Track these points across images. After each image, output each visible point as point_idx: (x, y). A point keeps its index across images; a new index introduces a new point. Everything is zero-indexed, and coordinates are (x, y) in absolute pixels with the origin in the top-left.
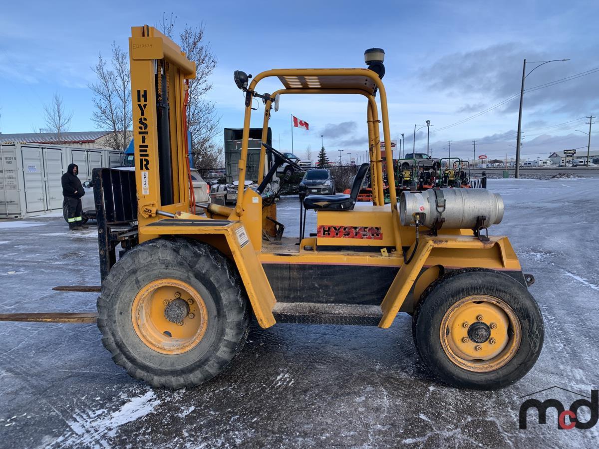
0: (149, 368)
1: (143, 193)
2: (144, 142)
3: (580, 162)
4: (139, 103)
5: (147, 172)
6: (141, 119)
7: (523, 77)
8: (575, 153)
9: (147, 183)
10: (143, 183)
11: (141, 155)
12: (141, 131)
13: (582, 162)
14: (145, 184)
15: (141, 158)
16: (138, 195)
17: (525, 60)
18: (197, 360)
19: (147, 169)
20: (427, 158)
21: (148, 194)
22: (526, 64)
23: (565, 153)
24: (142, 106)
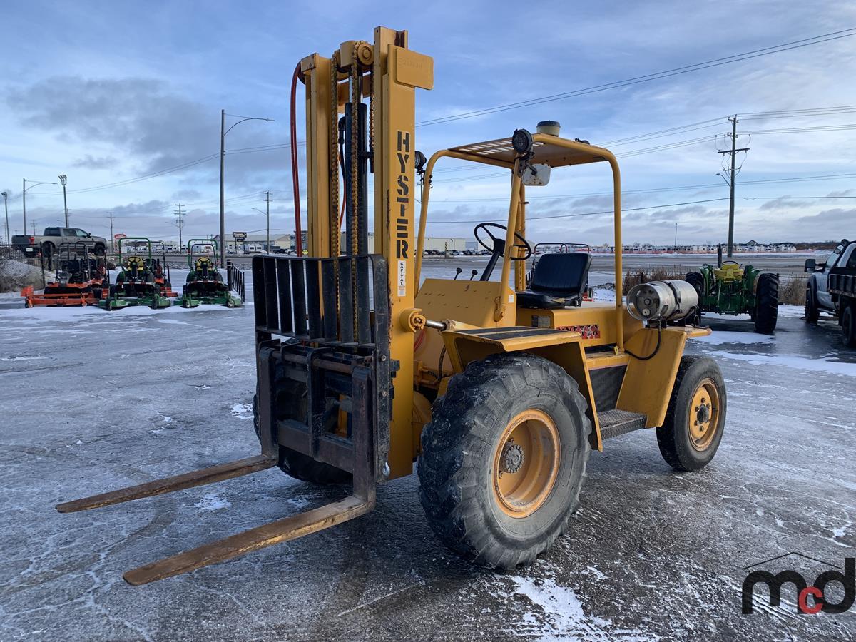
0: (518, 541)
1: (399, 295)
2: (403, 214)
3: (251, 248)
4: (399, 152)
5: (404, 261)
6: (400, 177)
7: (222, 133)
8: (246, 236)
9: (404, 278)
10: (399, 278)
11: (399, 235)
12: (400, 196)
13: (253, 248)
14: (402, 280)
15: (399, 239)
16: (391, 297)
17: (223, 111)
18: (559, 513)
19: (405, 256)
20: (84, 237)
21: (404, 295)
22: (225, 116)
23: (234, 236)
24: (403, 157)
